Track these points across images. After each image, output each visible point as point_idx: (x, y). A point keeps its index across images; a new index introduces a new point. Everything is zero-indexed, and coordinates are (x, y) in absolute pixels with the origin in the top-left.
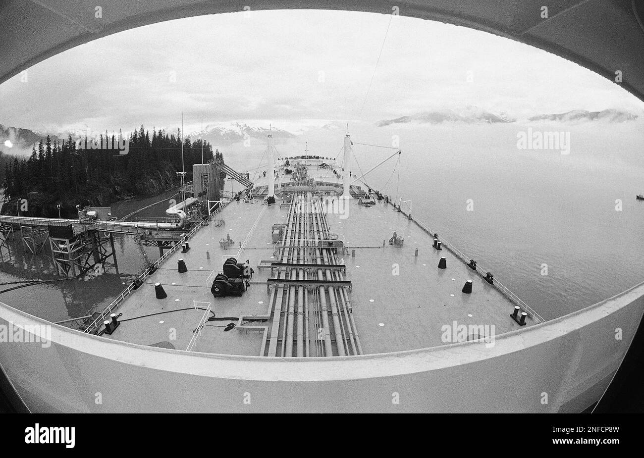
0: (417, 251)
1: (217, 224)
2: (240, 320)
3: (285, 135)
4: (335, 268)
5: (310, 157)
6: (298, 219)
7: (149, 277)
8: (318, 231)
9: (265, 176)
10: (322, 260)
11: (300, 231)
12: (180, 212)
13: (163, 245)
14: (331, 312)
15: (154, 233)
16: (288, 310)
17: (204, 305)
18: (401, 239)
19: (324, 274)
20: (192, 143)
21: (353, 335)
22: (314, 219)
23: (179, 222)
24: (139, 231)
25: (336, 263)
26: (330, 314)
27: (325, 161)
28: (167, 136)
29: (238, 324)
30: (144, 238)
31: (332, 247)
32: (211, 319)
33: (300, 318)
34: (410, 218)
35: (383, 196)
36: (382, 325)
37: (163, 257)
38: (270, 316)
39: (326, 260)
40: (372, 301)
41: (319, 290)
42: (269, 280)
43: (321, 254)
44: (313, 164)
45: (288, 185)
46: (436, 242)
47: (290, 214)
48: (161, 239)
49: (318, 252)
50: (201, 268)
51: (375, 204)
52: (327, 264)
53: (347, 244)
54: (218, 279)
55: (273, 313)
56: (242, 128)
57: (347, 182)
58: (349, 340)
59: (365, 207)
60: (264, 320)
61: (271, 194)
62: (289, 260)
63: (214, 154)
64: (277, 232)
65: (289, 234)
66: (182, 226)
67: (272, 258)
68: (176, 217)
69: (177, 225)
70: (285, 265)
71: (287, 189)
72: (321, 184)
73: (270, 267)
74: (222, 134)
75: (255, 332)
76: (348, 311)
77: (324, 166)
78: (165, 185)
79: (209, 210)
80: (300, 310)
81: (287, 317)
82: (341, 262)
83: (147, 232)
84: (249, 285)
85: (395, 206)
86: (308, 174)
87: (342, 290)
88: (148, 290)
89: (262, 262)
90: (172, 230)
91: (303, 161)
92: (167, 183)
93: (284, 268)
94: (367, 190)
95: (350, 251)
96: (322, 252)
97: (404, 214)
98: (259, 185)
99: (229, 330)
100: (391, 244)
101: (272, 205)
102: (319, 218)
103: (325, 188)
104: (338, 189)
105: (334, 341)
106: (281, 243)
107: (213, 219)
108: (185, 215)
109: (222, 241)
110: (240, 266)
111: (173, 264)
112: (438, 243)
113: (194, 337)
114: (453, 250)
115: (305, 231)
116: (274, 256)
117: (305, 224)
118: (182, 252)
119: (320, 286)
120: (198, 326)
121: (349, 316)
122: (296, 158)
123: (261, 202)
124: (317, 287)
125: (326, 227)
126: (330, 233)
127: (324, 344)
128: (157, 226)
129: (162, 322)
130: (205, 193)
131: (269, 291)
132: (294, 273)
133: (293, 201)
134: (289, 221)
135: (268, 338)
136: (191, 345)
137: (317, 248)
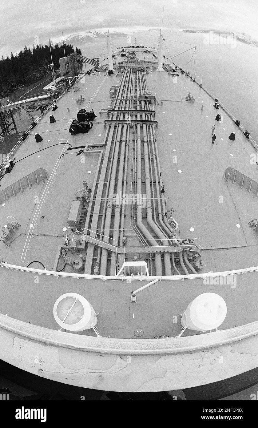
0: (203, 107)
1: (75, 90)
2: (86, 147)
4: (148, 112)
5: (138, 47)
6: (127, 82)
7: (32, 130)
8: (140, 90)
9: (108, 58)
10: (141, 107)
11: (128, 89)
12: (52, 88)
13: (42, 109)
14: (143, 140)
15: (36, 103)
16: (116, 139)
17: (65, 141)
18: (193, 98)
19: (141, 116)
20: (60, 47)
21: (156, 155)
22: (138, 82)
23: (52, 93)
24: (27, 104)
25: (149, 110)
26: (142, 141)
27: (147, 49)
28: (43, 47)
29: (85, 150)
30: (31, 107)
31: (148, 99)
32: (69, 149)
33: (123, 144)
34: (201, 87)
35: (185, 71)
36: (175, 150)
37: (43, 113)
38: (104, 143)
39: (143, 107)
40: (170, 134)
41: (137, 126)
42: (105, 121)
43: (141, 103)
44: (140, 51)
45: (122, 63)
46: (216, 104)
47: (122, 80)
48: (41, 105)
49: (138, 102)
50: (64, 118)
51: (179, 76)
52: (143, 110)
53: (158, 98)
54: (73, 123)
55: (107, 141)
56: (93, 34)
57: (161, 61)
58: (152, 159)
59: (172, 77)
60: (101, 146)
61: (111, 68)
62: (119, 107)
63: (75, 50)
64: (113, 91)
65: (121, 92)
66: (55, 95)
67: (109, 107)
68: (50, 90)
69: (51, 95)
70: (117, 110)
71: (122, 65)
72: (144, 62)
73: (106, 112)
75: (95, 154)
76: (154, 140)
77: (147, 52)
79: (70, 83)
80: (124, 139)
81: (115, 144)
83: (32, 103)
84: (93, 125)
85: (192, 78)
86: (136, 56)
87: (152, 126)
88: (32, 139)
89: (102, 110)
90: (48, 98)
91: (133, 49)
92: (45, 72)
93: (116, 113)
94: (174, 67)
95: (159, 102)
97: (197, 83)
98: (103, 64)
99: (80, 154)
100: (187, 100)
101: (111, 75)
102: (141, 82)
103: (147, 64)
104: (154, 65)
105: (143, 159)
106: (115, 97)
107: (73, 88)
108: (56, 88)
109: (78, 100)
110: (88, 113)
111: (47, 119)
112: (217, 104)
113: (58, 163)
114: (226, 111)
115: (131, 90)
116: (110, 105)
117: (132, 85)
118: (53, 111)
119: (138, 124)
120: (61, 155)
121: (154, 143)
122: (128, 47)
123: (104, 74)
124: (136, 124)
125: (145, 87)
126: (148, 91)
127: (137, 160)
128: (38, 98)
129: (39, 156)
130: (67, 73)
131: (105, 128)
132: (122, 115)
133: (125, 72)
134: (121, 84)
135: (103, 157)
136: (56, 168)
137: (138, 100)
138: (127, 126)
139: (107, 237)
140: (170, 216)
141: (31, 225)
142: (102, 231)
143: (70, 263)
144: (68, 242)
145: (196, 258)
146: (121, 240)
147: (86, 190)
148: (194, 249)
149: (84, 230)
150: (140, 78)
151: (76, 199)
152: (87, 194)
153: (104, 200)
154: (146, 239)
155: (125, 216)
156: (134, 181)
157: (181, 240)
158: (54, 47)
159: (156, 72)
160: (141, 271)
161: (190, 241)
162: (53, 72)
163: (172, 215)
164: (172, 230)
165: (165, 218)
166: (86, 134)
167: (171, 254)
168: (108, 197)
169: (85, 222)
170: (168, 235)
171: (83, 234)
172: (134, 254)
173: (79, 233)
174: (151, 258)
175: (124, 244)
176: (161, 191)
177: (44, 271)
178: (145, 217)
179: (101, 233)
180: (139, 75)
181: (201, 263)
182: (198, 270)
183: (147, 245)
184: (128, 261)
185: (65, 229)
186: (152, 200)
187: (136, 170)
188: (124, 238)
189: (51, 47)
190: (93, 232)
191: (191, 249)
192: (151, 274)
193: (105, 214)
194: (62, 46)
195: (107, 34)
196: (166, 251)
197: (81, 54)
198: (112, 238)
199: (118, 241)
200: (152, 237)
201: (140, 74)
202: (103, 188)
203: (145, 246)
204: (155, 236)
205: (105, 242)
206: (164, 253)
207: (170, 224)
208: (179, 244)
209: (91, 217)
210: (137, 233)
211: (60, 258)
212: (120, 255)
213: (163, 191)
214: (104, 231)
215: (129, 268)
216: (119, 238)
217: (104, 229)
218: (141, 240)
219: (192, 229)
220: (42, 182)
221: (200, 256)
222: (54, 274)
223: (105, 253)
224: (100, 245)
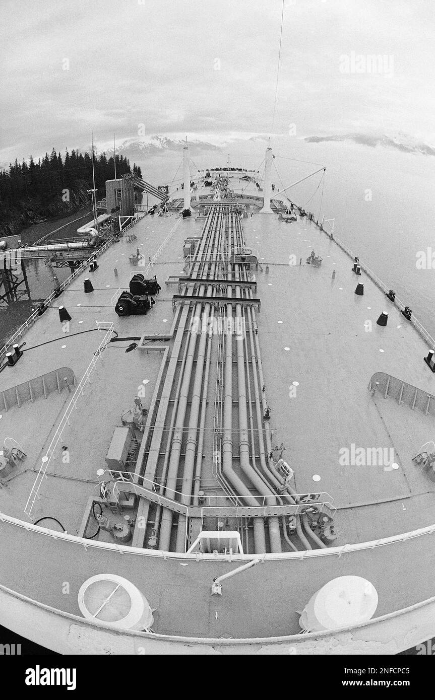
0: (334, 273)
1: (128, 240)
2: (142, 340)
3: (207, 147)
4: (245, 285)
5: (233, 169)
6: (213, 232)
7: (54, 301)
8: (233, 245)
9: (183, 188)
10: (233, 276)
11: (213, 244)
12: (91, 231)
13: (73, 265)
15: (65, 254)
17: (107, 326)
18: (319, 259)
19: (234, 291)
20: (108, 158)
21: (256, 358)
22: (230, 232)
23: (90, 241)
24: (50, 253)
25: (247, 280)
27: (247, 174)
28: (81, 155)
29: (139, 344)
30: (55, 259)
31: (245, 262)
32: (113, 340)
33: (203, 337)
34: (332, 238)
35: (306, 212)
36: (287, 349)
37: (74, 274)
38: (172, 335)
39: (237, 275)
40: (280, 322)
41: (226, 308)
42: (175, 296)
43: (233, 269)
44: (236, 176)
45: (206, 197)
46: (355, 266)
47: (205, 228)
48: (72, 259)
49: (230, 267)
50: (107, 286)
51: (296, 220)
52: (238, 280)
53: (261, 259)
54: (123, 297)
55: (175, 332)
56: (162, 141)
57: (268, 195)
58: (251, 363)
59: (285, 223)
60: (167, 340)
61: (187, 206)
62: (198, 275)
63: (132, 168)
64: (188, 246)
65: (202, 249)
66: (95, 244)
67: (182, 274)
68: (87, 235)
69: (88, 243)
70: (194, 280)
71: (205, 201)
72: (242, 196)
73: (177, 283)
74: (141, 148)
75: (157, 352)
76: (253, 332)
77: (246, 178)
78: (80, 203)
79: (121, 226)
81: (190, 337)
82: (252, 280)
83: (58, 253)
84: (154, 302)
85: (317, 224)
86: (228, 186)
87: (251, 309)
88: (53, 314)
89: (170, 277)
90: (83, 249)
91: (225, 173)
92: (81, 201)
93: (192, 284)
94: (289, 205)
95: (264, 267)
96: (234, 268)
97: (326, 233)
98: (175, 198)
99: (131, 350)
100: (309, 263)
101: (187, 218)
102: (235, 232)
103: (245, 201)
104: (258, 203)
105: (235, 364)
106: (192, 257)
107: (125, 235)
108: (97, 232)
109: (132, 257)
110: (147, 282)
111: (80, 284)
112: (358, 267)
113: (94, 360)
114: (372, 276)
115: (219, 245)
116: (184, 270)
117: (220, 238)
118: (90, 271)
119: (228, 303)
120: (99, 349)
121: (254, 336)
122: (217, 170)
123: (176, 215)
124: (225, 305)
125: (241, 241)
126: (245, 248)
127: (225, 365)
128: (68, 246)
129: (64, 347)
130: (118, 208)
131: (174, 308)
132: (202, 289)
133: (210, 214)
134: (203, 235)
135: (168, 358)
136: (90, 369)
137: (229, 263)
138: (211, 308)
139: (171, 489)
140: (278, 457)
141: (45, 459)
142: (163, 480)
143: (107, 527)
144: (106, 492)
145: (323, 523)
146: (195, 496)
147: (139, 412)
148: (321, 510)
149: (133, 476)
150: (234, 225)
151: (121, 424)
152: (140, 418)
153: (169, 429)
154: (238, 494)
155: (203, 457)
156: (220, 400)
157: (298, 496)
158: (98, 159)
159: (260, 215)
160: (230, 546)
161: (313, 497)
162: (94, 204)
163: (283, 456)
164: (282, 480)
165: (271, 461)
166: (143, 317)
167: (280, 518)
168: (174, 425)
169: (136, 463)
170: (275, 488)
171: (132, 482)
172: (217, 519)
173: (125, 480)
174: (247, 526)
175: (202, 502)
176: (264, 417)
177: (65, 536)
178: (236, 460)
179: (162, 484)
180: (232, 220)
181: (332, 532)
182: (327, 543)
183: (240, 506)
184: (207, 530)
185: (100, 472)
186: (250, 431)
187: (224, 383)
188: (202, 493)
189: (94, 156)
190: (149, 480)
191: (315, 509)
192: (248, 551)
193: (170, 453)
194: (111, 158)
195: (183, 143)
196: (272, 515)
197: (141, 177)
198: (181, 492)
199: (190, 498)
200: (249, 493)
201: (234, 218)
202: (168, 410)
203: (237, 506)
204: (254, 490)
205: (168, 498)
206: (268, 518)
207: (279, 470)
208: (295, 503)
209: (146, 456)
210: (223, 485)
211: (91, 518)
212: (193, 520)
213: (267, 417)
214: (166, 480)
215: (208, 541)
216: (193, 493)
217: (167, 476)
218: (229, 497)
219: (317, 478)
220: (66, 390)
221: (330, 519)
222: (79, 541)
223: (167, 517)
224: (160, 503)
